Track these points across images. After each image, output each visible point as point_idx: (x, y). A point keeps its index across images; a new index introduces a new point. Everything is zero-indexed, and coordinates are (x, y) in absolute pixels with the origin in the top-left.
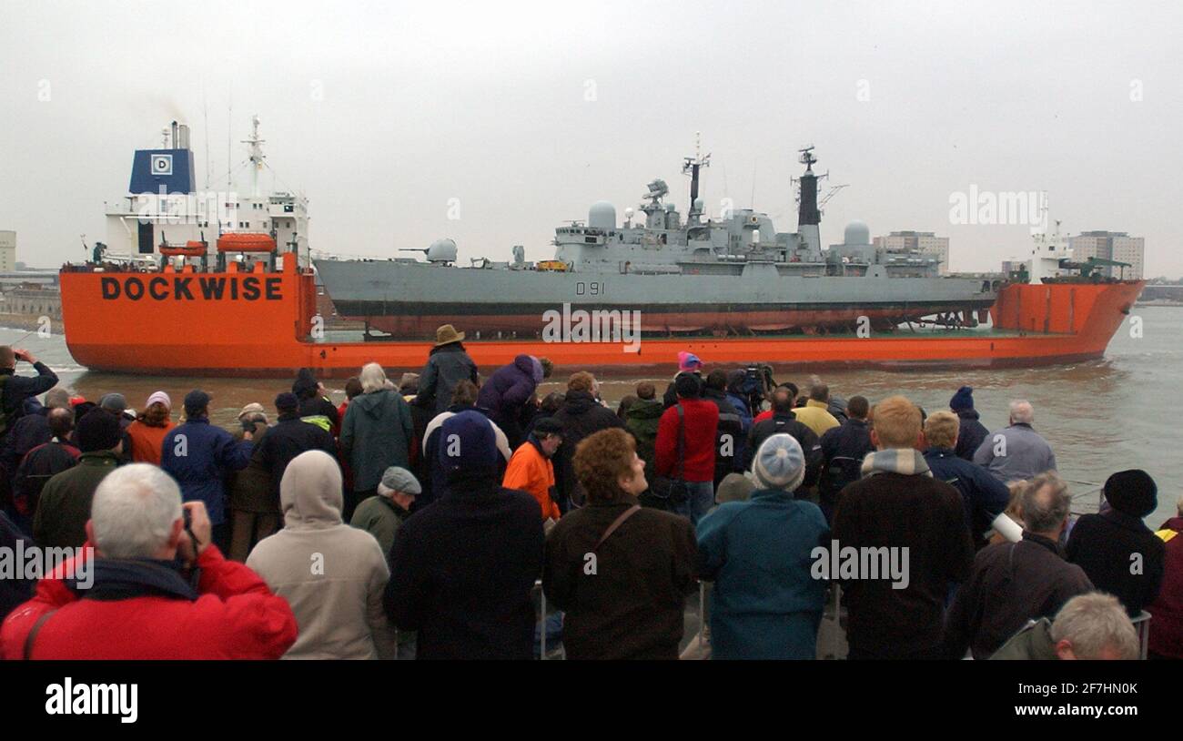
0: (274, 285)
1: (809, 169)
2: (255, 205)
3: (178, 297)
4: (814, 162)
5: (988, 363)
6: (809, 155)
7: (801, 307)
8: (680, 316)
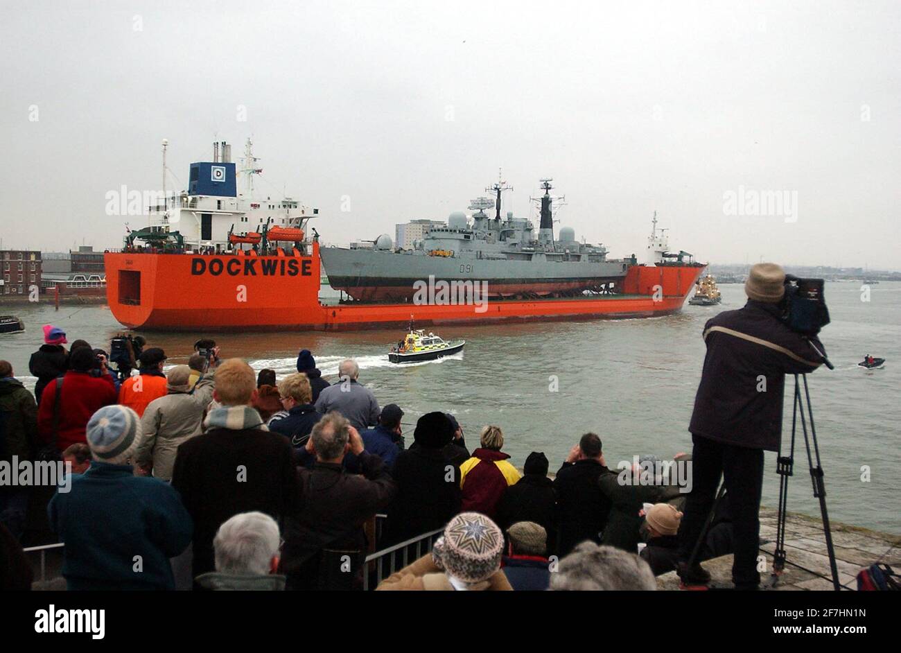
0: (307, 265)
1: (547, 193)
2: (270, 206)
3: (246, 274)
4: (550, 188)
5: (652, 314)
6: (548, 184)
7: (556, 280)
8: (505, 286)
